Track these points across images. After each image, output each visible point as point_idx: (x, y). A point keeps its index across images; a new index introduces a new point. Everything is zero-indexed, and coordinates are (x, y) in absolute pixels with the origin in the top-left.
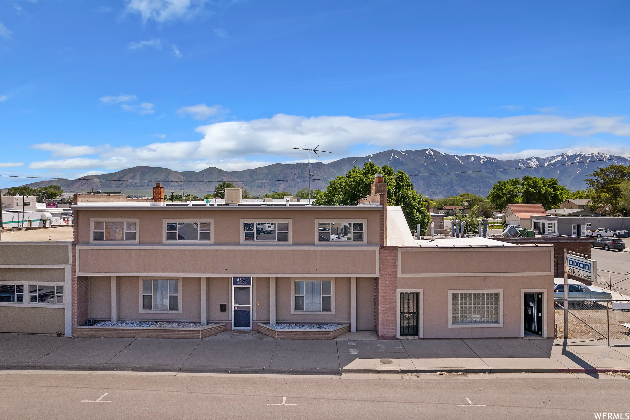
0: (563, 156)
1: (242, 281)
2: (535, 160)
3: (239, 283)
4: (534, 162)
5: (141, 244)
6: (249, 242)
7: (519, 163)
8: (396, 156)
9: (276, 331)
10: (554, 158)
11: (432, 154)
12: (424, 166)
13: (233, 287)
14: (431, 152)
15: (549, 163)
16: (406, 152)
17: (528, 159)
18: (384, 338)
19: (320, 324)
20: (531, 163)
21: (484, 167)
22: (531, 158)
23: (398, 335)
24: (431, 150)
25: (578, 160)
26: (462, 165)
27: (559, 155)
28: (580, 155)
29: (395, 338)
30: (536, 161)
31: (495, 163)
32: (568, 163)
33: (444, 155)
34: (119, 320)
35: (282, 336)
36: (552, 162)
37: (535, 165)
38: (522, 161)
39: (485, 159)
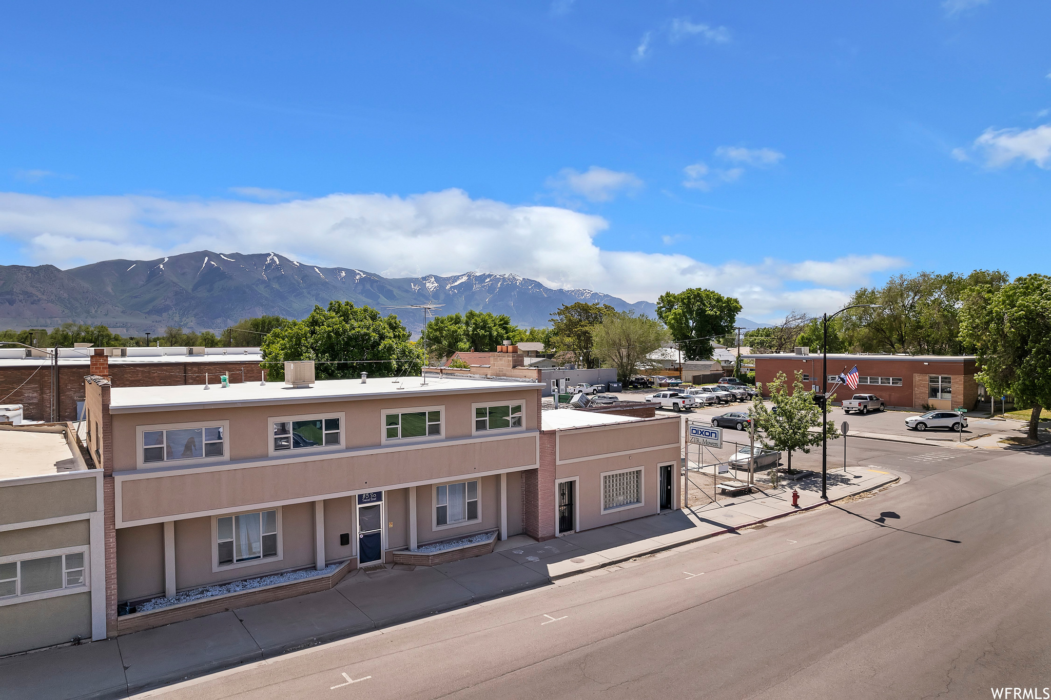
0: (469, 275)
1: (370, 496)
2: (433, 279)
3: (365, 500)
4: (433, 283)
5: (233, 460)
6: (393, 441)
7: (412, 284)
8: (213, 263)
9: (429, 556)
10: (457, 278)
11: (278, 263)
12: (263, 282)
13: (358, 506)
14: (276, 259)
15: (452, 285)
16: (231, 256)
17: (424, 278)
18: (544, 539)
19: (469, 537)
20: (428, 285)
21: (360, 288)
22: (428, 277)
23: (557, 534)
24: (275, 255)
25: (487, 282)
26: (327, 282)
27: (465, 274)
28: (490, 276)
29: (554, 537)
30: (434, 282)
31: (377, 281)
32: (476, 287)
33: (297, 265)
34: (178, 591)
35: (437, 561)
36: (456, 284)
37: (433, 288)
38: (415, 281)
39: (362, 275)
